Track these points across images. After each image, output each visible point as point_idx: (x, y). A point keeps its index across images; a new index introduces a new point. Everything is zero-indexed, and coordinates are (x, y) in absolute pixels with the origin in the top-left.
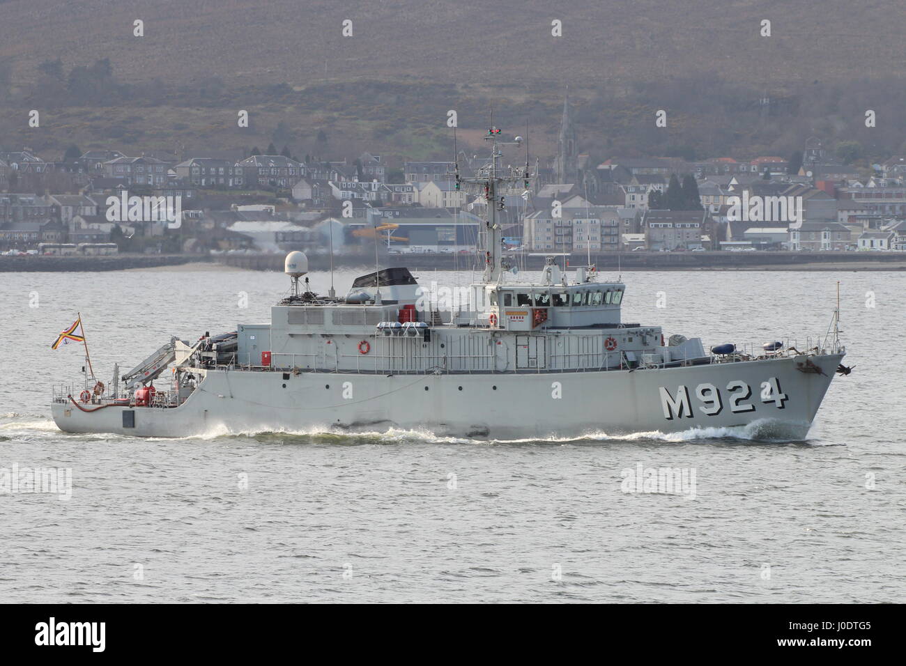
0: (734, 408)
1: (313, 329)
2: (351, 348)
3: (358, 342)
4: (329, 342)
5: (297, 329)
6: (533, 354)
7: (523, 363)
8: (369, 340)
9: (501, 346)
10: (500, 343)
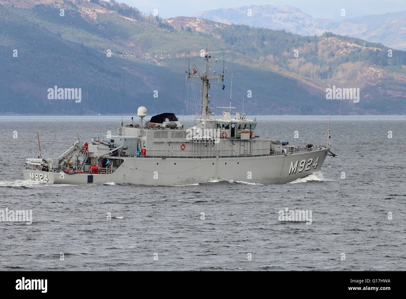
0: (306, 169)
1: (163, 140)
2: (178, 147)
3: (181, 144)
4: (170, 145)
5: (158, 140)
6: (246, 149)
7: (242, 153)
8: (185, 144)
9: (235, 146)
10: (234, 145)
